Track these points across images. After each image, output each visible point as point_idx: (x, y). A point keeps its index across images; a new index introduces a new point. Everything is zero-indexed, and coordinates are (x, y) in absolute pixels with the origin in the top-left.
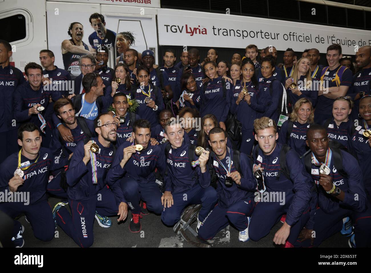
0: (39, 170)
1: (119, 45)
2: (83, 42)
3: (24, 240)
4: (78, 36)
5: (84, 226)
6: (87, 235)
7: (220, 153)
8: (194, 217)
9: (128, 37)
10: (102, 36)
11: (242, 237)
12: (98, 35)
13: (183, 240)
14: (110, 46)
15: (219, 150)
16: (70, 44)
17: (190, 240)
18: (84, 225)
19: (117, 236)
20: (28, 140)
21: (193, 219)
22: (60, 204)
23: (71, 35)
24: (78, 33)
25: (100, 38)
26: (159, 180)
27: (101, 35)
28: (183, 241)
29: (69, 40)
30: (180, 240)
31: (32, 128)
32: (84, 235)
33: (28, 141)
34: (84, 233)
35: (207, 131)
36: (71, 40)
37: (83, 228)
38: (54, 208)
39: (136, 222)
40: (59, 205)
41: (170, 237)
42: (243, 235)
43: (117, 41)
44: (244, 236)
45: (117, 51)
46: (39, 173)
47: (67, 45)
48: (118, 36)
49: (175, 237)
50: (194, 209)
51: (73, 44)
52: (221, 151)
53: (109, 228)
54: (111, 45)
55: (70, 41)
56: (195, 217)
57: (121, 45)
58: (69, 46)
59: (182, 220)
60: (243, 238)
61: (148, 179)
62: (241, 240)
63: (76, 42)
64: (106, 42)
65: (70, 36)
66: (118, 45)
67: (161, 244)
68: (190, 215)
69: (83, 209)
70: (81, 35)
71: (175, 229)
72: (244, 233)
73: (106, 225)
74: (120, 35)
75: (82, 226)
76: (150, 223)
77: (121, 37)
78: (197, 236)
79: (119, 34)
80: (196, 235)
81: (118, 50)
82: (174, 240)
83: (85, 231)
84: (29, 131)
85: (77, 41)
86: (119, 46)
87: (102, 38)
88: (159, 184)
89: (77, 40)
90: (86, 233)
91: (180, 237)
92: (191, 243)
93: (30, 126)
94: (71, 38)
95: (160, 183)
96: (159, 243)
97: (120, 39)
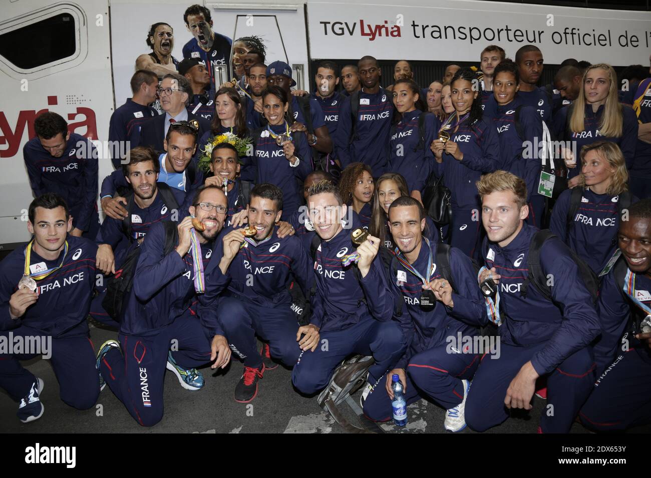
0: (65, 280)
1: (237, 60)
2: (172, 57)
3: (44, 404)
4: (165, 47)
5: (146, 385)
6: (149, 401)
7: (406, 247)
8: (359, 378)
9: (253, 46)
10: (207, 45)
11: (452, 422)
12: (199, 44)
13: (332, 422)
14: (221, 63)
15: (406, 241)
16: (151, 61)
17: (345, 421)
18: (144, 383)
19: (209, 407)
20: (43, 223)
21: (357, 383)
22: (109, 344)
23: (153, 47)
24: (163, 41)
25: (203, 49)
26: (297, 304)
27: (204, 43)
28: (332, 424)
29: (149, 54)
30: (328, 420)
31: (53, 202)
32: (144, 400)
33: (43, 226)
34: (145, 398)
35: (384, 204)
36: (152, 55)
37: (142, 388)
38: (100, 351)
39: (249, 382)
40: (107, 345)
41: (309, 414)
42: (453, 418)
43: (234, 54)
44: (454, 421)
45: (234, 72)
46: (64, 285)
47: (145, 64)
48: (235, 44)
49: (319, 416)
50: (358, 365)
51: (156, 62)
52: (410, 242)
53: (198, 392)
54: (222, 61)
55: (150, 57)
56: (361, 380)
57: (240, 61)
58: (149, 65)
59: (333, 383)
60: (453, 425)
61: (275, 301)
62: (448, 427)
63: (160, 58)
64: (213, 55)
65: (150, 47)
66: (235, 62)
67: (289, 428)
68: (350, 374)
69: (144, 352)
70: (169, 44)
71: (321, 400)
72: (455, 413)
73: (193, 385)
74: (239, 43)
75: (142, 384)
76: (275, 385)
77: (241, 45)
78: (362, 416)
79: (236, 41)
80: (359, 412)
81: (235, 70)
82: (316, 421)
83: (146, 394)
84: (46, 208)
85: (162, 57)
86: (237, 62)
87: (206, 48)
88: (296, 311)
89: (162, 54)
90: (148, 398)
91: (327, 416)
92: (347, 428)
93: (48, 198)
94: (152, 51)
95: (297, 309)
96: (285, 426)
97: (240, 50)
